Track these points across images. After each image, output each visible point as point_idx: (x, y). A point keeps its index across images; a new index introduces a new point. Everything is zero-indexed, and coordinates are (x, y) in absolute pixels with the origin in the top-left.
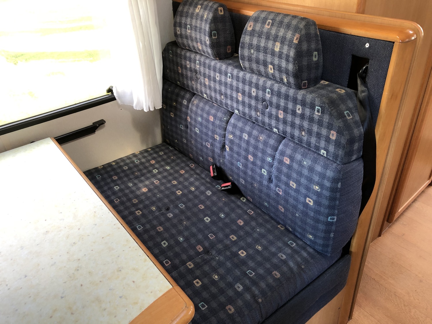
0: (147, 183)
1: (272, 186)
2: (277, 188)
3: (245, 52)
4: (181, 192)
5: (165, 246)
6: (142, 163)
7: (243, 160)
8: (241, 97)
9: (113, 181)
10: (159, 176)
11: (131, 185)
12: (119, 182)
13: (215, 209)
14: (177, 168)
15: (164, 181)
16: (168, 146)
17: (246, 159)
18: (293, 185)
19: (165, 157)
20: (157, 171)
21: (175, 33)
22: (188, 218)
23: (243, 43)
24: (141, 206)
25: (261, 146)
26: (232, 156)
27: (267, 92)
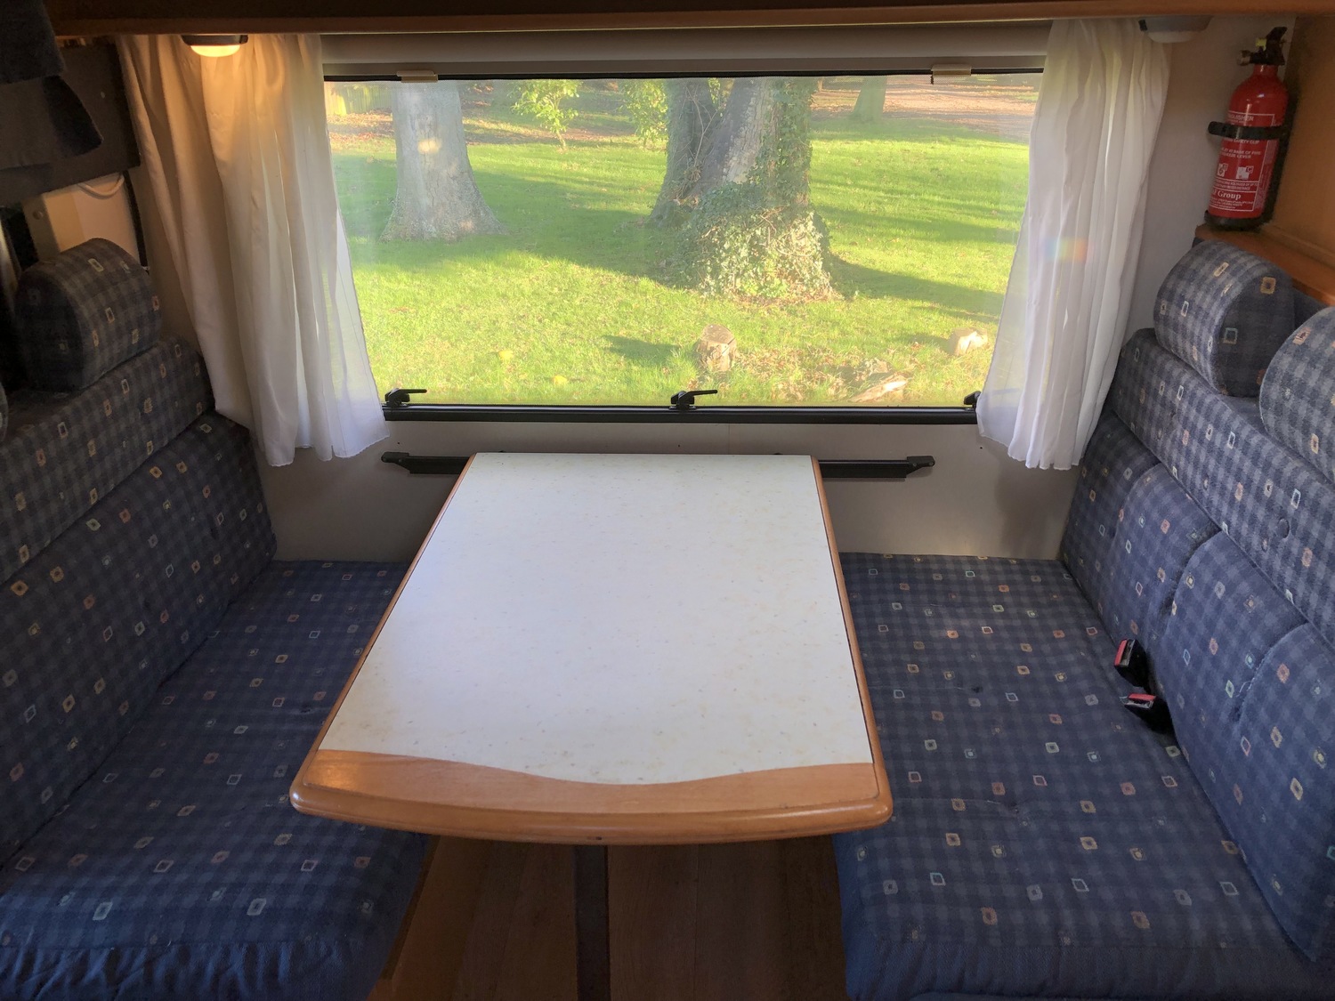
0: (965, 623)
1: (1236, 728)
2: (1244, 738)
3: (1271, 390)
4: (1028, 672)
5: (928, 748)
6: (977, 582)
7: (1195, 647)
8: (1241, 494)
9: (897, 591)
10: (1000, 622)
11: (928, 612)
12: (908, 598)
13: (1084, 737)
14: (1052, 622)
15: (1005, 635)
16: (1062, 570)
17: (1204, 645)
18: (1277, 740)
19: (1039, 589)
20: (1002, 609)
21: (1155, 311)
22: (1010, 726)
23: (1274, 370)
24: (925, 659)
25: (1243, 622)
26: (1177, 631)
27: (1293, 496)
